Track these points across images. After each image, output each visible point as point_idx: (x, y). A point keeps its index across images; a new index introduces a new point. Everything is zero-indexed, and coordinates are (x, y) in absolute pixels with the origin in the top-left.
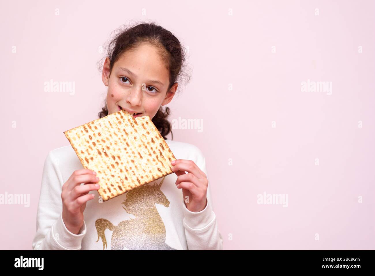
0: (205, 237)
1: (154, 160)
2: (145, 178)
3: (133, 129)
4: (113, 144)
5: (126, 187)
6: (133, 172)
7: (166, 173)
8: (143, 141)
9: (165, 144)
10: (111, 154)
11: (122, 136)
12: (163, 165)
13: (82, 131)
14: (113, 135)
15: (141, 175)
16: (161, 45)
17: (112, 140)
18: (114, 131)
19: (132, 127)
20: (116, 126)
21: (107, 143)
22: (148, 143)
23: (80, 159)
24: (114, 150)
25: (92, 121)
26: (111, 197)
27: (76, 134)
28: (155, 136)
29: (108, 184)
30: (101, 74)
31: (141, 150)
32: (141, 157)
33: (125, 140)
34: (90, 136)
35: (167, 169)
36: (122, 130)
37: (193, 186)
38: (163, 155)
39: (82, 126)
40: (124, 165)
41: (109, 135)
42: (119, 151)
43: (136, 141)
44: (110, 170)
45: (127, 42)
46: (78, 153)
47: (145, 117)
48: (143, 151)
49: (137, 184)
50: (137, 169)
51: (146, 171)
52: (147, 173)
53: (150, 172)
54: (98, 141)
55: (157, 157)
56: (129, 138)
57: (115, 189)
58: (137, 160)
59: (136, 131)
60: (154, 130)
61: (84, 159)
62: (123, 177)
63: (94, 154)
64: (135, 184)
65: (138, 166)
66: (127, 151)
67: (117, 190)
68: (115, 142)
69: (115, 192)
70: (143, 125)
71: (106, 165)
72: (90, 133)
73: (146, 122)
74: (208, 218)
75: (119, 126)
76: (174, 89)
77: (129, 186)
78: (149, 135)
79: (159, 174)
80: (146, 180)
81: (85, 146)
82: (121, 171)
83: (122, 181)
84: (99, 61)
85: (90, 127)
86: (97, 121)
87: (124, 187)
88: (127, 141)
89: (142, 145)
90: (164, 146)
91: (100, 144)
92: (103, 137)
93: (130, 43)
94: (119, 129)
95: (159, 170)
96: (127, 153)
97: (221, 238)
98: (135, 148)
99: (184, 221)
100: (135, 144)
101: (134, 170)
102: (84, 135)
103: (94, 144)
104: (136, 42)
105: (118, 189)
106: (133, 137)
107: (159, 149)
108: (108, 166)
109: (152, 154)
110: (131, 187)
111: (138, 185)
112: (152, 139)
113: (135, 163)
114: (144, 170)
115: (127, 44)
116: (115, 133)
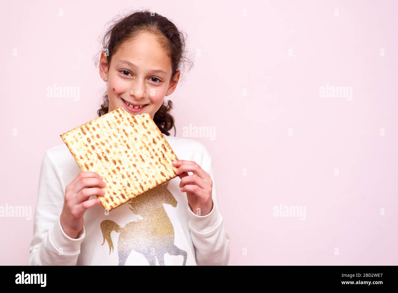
0: (212, 240)
1: (157, 163)
2: (148, 184)
3: (133, 129)
4: (113, 147)
5: (129, 195)
6: (135, 177)
7: (170, 177)
8: (144, 142)
9: (167, 144)
10: (111, 157)
11: (122, 137)
12: (166, 168)
13: (79, 134)
14: (113, 137)
15: (144, 180)
16: (160, 32)
17: (111, 143)
18: (113, 132)
19: (131, 127)
20: (115, 126)
21: (107, 146)
22: (150, 144)
23: (80, 165)
24: (115, 153)
25: (89, 121)
26: (114, 206)
27: (74, 137)
28: (157, 136)
29: (110, 192)
30: (98, 70)
31: (142, 152)
32: (143, 160)
33: (125, 142)
34: (88, 139)
35: (171, 172)
36: (121, 131)
37: (198, 189)
38: (166, 158)
39: (79, 128)
40: (126, 170)
41: (108, 136)
42: (120, 155)
43: (136, 142)
44: (112, 177)
45: (123, 33)
46: (77, 159)
47: (145, 114)
48: (145, 153)
49: (140, 190)
50: (140, 174)
51: (149, 175)
52: (150, 178)
53: (153, 177)
54: (97, 144)
55: (160, 160)
56: (129, 140)
57: (118, 197)
58: (139, 164)
59: (136, 131)
60: (155, 130)
61: (83, 165)
62: (126, 184)
63: (93, 160)
64: (138, 191)
65: (141, 171)
66: (128, 154)
67: (119, 199)
68: (115, 145)
69: (118, 201)
70: (143, 124)
71: (106, 171)
72: (89, 135)
73: (146, 120)
74: (215, 221)
75: (119, 126)
76: (177, 77)
77: (132, 193)
78: (151, 135)
79: (162, 178)
80: (149, 186)
81: (84, 150)
82: (123, 177)
83: (124, 188)
84: (95, 56)
85: (88, 129)
86: (95, 121)
87: (127, 195)
88: (127, 143)
89: (143, 147)
90: (166, 147)
91: (100, 148)
92: (102, 139)
93: (126, 33)
94: (118, 129)
95: (162, 174)
96: (128, 156)
97: (228, 238)
98: (136, 150)
99: (189, 224)
100: (136, 145)
101: (136, 176)
102: (81, 138)
103: (93, 148)
104: (133, 31)
105: (121, 197)
106: (134, 138)
107: (162, 150)
108: (109, 172)
109: (154, 156)
110: (135, 195)
111: (142, 192)
112: (154, 140)
113: (137, 167)
114: (147, 175)
115: (124, 35)
116: (114, 135)
